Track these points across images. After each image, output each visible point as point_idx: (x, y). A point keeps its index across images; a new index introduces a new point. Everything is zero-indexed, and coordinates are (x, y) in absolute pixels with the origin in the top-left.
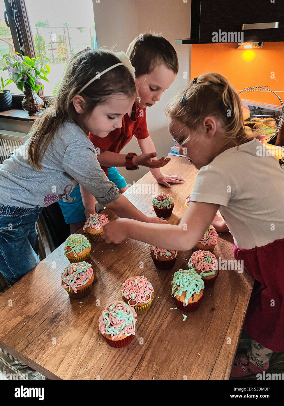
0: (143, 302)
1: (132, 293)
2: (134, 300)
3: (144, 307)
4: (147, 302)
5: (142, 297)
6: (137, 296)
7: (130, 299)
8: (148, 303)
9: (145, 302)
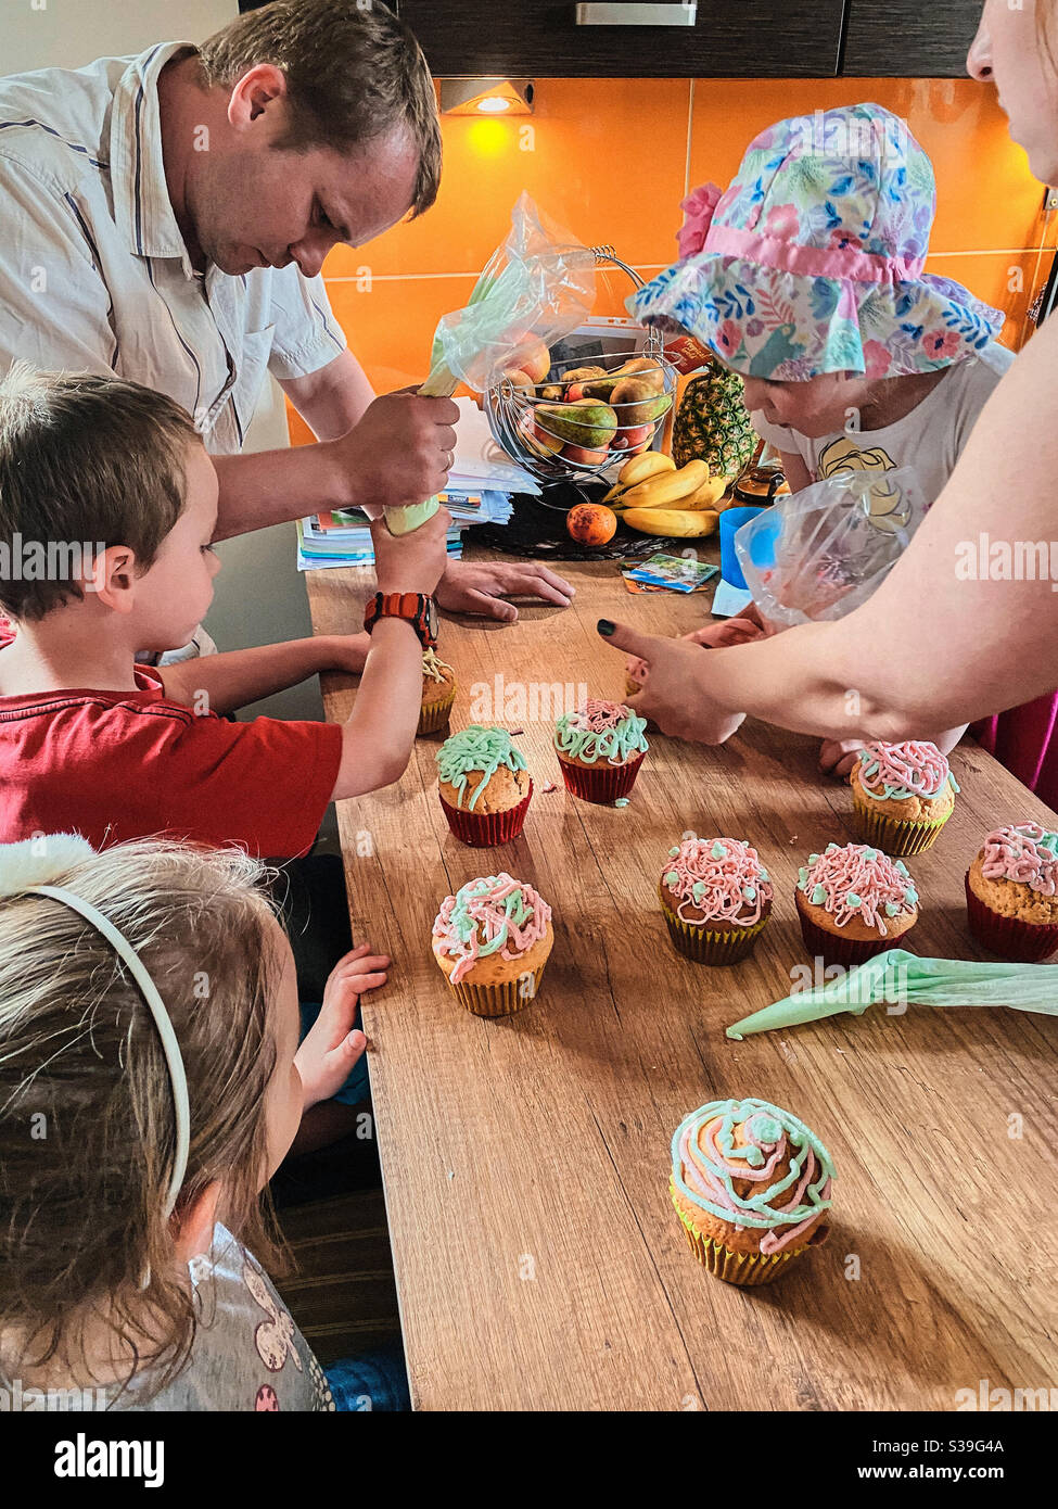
0: (730, 918)
1: (696, 882)
2: (698, 904)
3: (730, 938)
4: (741, 922)
5: (727, 903)
6: (711, 893)
7: (686, 897)
8: (744, 928)
9: (735, 920)
